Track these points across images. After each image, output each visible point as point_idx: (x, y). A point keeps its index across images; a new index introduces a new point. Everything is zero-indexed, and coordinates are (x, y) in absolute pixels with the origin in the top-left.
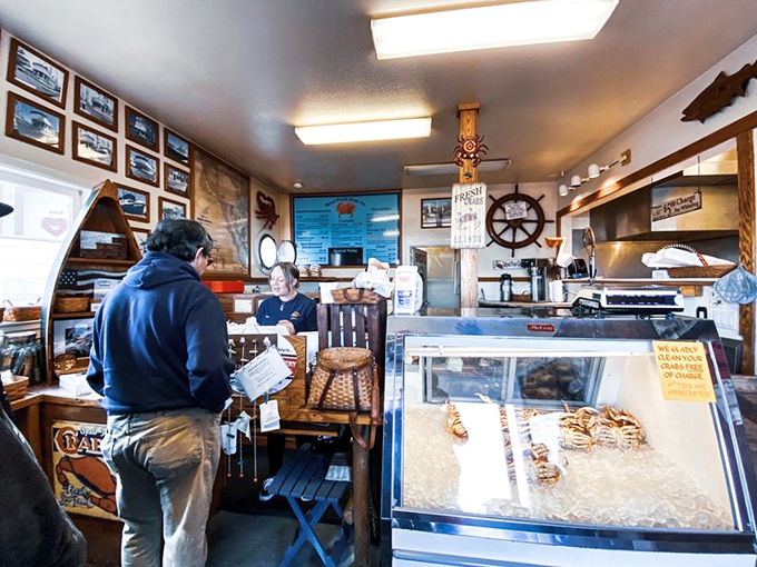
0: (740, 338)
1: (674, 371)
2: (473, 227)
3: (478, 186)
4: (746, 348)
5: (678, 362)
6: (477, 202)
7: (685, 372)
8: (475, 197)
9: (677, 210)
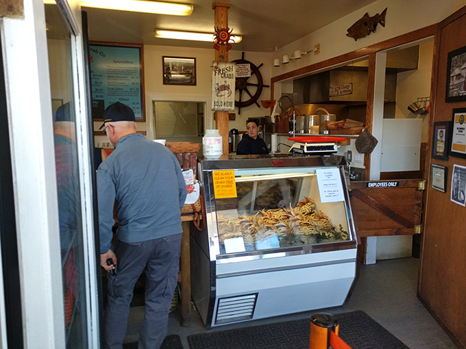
0: (364, 167)
1: (221, 184)
2: (227, 96)
3: (231, 65)
4: (366, 172)
5: (223, 180)
6: (230, 77)
7: (225, 184)
8: (229, 73)
9: (341, 92)
